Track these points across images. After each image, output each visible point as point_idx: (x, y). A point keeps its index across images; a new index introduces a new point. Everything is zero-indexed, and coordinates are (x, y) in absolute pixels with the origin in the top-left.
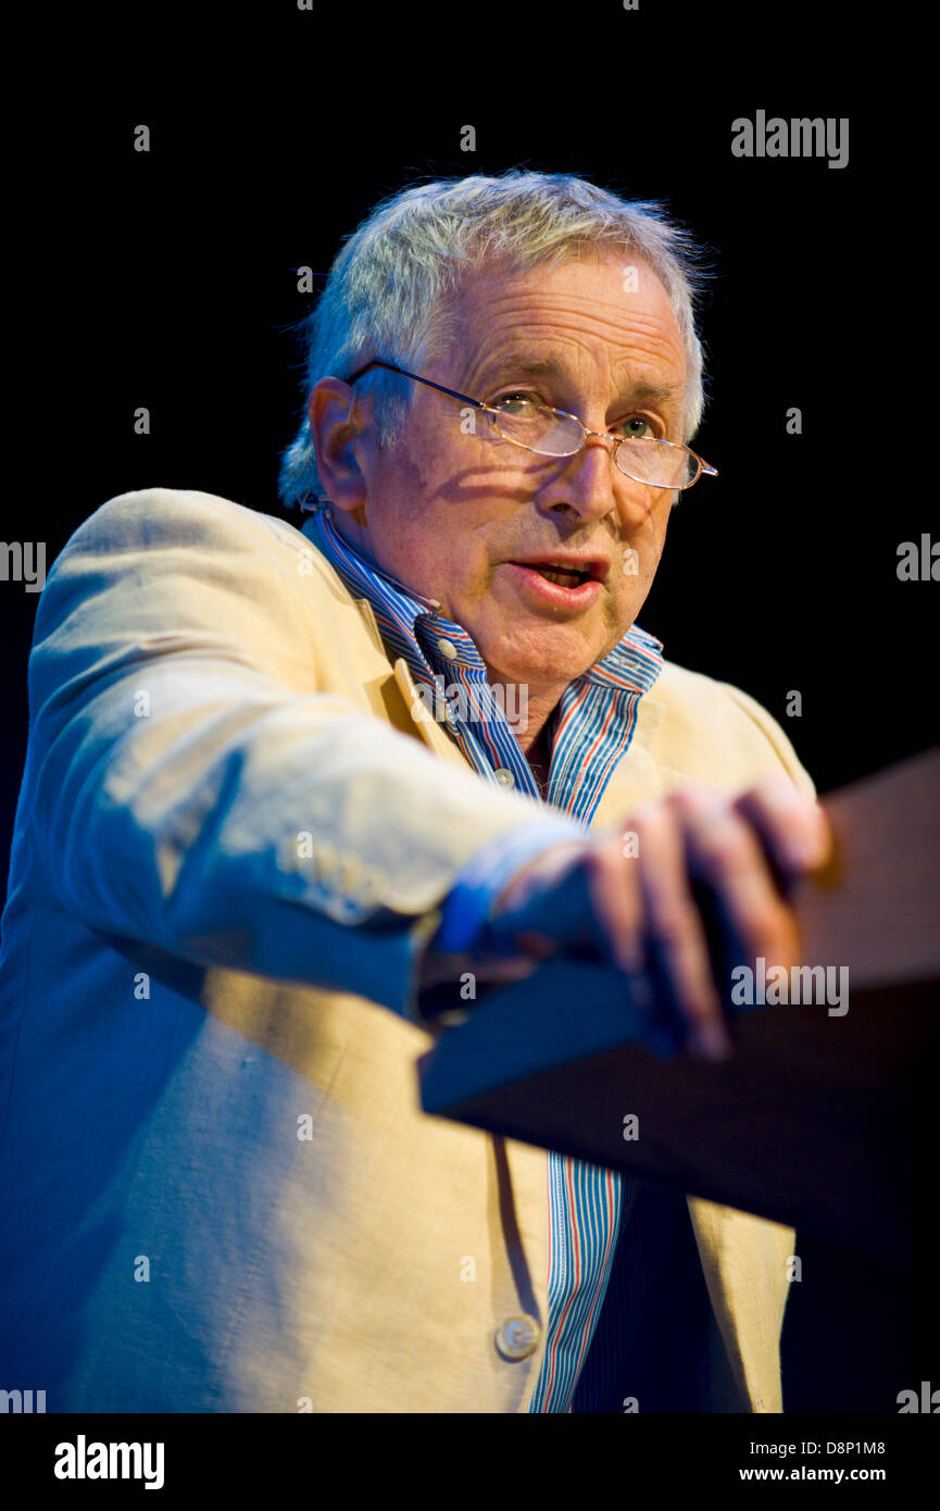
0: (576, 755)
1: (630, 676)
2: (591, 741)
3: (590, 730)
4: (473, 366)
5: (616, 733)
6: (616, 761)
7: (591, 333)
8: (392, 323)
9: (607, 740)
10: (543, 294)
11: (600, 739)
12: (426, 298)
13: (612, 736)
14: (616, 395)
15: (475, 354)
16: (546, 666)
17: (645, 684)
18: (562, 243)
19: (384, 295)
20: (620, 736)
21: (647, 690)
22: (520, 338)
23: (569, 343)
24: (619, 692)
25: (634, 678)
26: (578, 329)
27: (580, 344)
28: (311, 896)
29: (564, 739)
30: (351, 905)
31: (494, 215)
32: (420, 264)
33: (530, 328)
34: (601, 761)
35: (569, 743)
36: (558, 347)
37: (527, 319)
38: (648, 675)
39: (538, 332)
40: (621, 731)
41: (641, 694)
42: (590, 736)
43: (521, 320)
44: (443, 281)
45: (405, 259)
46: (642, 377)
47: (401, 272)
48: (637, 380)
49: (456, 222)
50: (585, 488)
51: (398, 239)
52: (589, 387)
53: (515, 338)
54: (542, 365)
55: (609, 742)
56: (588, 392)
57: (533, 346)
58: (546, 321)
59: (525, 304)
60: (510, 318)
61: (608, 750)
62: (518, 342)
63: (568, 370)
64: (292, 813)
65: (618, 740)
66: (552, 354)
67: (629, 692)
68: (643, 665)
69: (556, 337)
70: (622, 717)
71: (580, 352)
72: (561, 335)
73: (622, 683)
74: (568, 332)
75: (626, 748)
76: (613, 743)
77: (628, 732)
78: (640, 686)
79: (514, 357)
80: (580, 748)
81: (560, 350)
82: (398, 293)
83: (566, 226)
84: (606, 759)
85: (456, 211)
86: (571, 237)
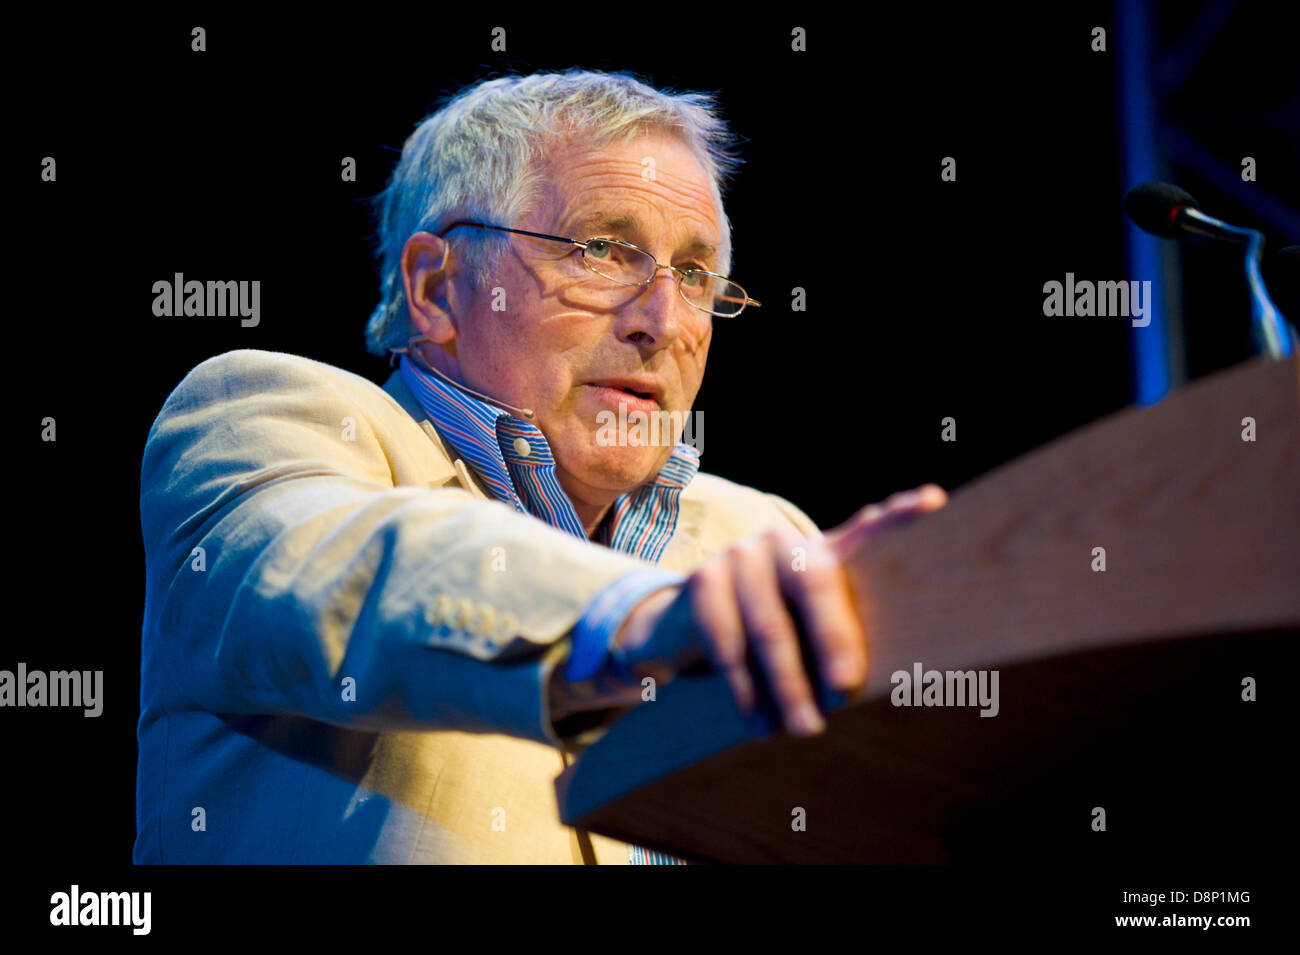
0: (630, 543)
1: (671, 476)
2: (642, 531)
3: (640, 523)
4: (561, 219)
5: (663, 523)
6: (664, 545)
7: (657, 194)
8: (486, 184)
9: (655, 528)
10: (618, 162)
11: (649, 529)
12: (516, 165)
13: (660, 525)
14: (677, 246)
15: (562, 209)
16: (618, 468)
17: (684, 480)
18: (634, 123)
19: (476, 162)
20: (666, 525)
21: (686, 484)
22: (601, 199)
23: (642, 203)
24: (663, 489)
25: (674, 477)
26: (647, 191)
27: (650, 203)
28: (456, 641)
29: (619, 532)
30: (489, 644)
31: (573, 98)
32: (509, 136)
33: (610, 189)
34: (651, 546)
35: (623, 535)
36: (633, 206)
37: (607, 183)
38: (687, 473)
39: (616, 193)
40: (666, 521)
41: (681, 489)
42: (641, 527)
43: (602, 183)
44: (533, 150)
45: (494, 133)
46: (697, 233)
47: (490, 144)
48: (693, 235)
49: (537, 106)
50: (660, 319)
51: (484, 117)
52: (658, 238)
53: (598, 199)
54: (621, 221)
55: (657, 530)
56: (657, 241)
57: (614, 205)
58: (621, 184)
59: (604, 170)
60: (594, 181)
61: (656, 537)
62: (601, 202)
63: (642, 224)
64: (437, 578)
65: (664, 529)
66: (629, 211)
67: (671, 488)
68: (681, 466)
69: (631, 197)
70: (667, 509)
71: (650, 209)
72: (635, 196)
73: (666, 482)
74: (639, 193)
75: (672, 534)
76: (660, 531)
77: (672, 520)
78: (681, 482)
79: (598, 213)
80: (632, 538)
81: (635, 208)
82: (490, 161)
83: (638, 110)
84: (655, 545)
85: (536, 95)
86: (642, 119)
